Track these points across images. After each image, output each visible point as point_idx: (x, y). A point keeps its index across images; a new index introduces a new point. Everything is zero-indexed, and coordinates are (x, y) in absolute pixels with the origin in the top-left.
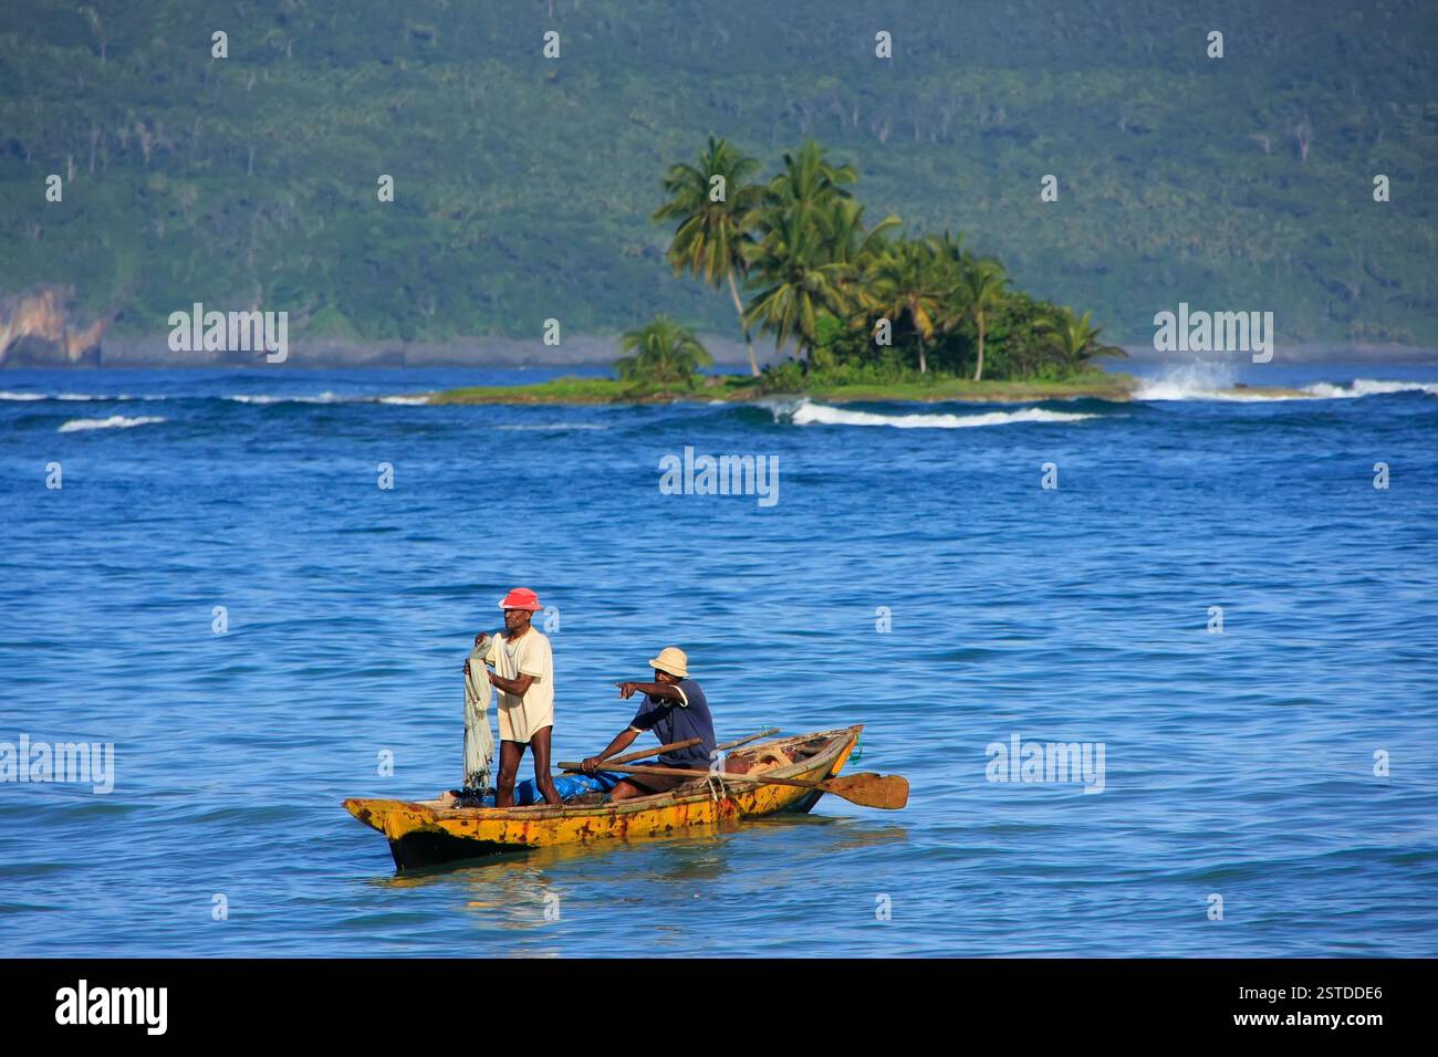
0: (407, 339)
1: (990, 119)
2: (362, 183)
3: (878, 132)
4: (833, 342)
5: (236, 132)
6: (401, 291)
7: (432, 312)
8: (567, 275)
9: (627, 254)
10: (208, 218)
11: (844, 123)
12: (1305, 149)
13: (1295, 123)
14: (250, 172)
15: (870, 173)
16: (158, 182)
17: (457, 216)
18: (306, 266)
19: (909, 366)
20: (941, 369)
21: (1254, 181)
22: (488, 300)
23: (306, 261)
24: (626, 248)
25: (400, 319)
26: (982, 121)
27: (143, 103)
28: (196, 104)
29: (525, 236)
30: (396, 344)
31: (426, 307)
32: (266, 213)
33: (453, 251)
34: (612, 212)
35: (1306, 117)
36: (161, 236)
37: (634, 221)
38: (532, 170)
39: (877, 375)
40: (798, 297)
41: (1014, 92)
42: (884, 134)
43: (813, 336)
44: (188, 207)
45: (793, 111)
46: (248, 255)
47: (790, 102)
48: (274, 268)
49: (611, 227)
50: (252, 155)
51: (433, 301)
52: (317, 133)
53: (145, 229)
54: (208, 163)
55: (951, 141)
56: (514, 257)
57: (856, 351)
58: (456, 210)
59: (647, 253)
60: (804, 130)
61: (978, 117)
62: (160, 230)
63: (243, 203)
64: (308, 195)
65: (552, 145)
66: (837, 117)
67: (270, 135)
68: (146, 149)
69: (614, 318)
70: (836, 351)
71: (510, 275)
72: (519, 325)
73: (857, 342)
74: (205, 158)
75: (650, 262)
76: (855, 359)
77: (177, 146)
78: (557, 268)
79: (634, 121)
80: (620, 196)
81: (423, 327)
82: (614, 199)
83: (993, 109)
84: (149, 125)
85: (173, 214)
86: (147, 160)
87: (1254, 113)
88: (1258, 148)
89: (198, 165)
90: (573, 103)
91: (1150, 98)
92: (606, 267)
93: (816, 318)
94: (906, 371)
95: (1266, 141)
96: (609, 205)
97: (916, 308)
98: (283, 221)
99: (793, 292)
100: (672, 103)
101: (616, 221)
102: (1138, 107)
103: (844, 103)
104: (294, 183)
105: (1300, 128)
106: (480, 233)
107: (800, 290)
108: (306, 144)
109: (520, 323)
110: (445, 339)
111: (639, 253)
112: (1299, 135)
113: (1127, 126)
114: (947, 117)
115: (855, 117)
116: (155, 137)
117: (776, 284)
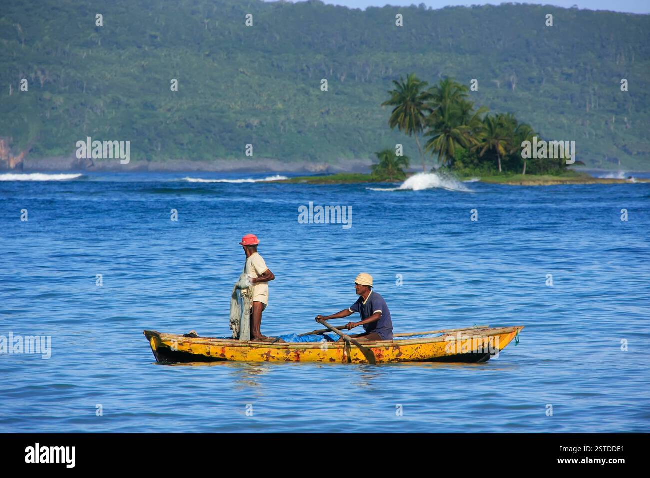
0: (149, 160)
1: (386, 72)
2: (130, 97)
3: (341, 78)
4: (462, 159)
5: (79, 75)
6: (147, 141)
7: (159, 149)
8: (215, 135)
9: (239, 127)
10: (68, 110)
11: (327, 74)
12: (514, 86)
13: (510, 75)
14: (84, 91)
15: (337, 94)
16: (47, 95)
17: (169, 110)
18: (108, 130)
19: (494, 169)
20: (508, 170)
21: (494, 99)
22: (182, 145)
23: (108, 129)
24: (239, 124)
25: (147, 152)
26: (383, 73)
27: (40, 63)
28: (62, 64)
29: (198, 119)
30: (144, 163)
31: (157, 148)
32: (92, 108)
33: (168, 124)
34: (233, 109)
35: (514, 73)
36: (48, 118)
37: (241, 113)
38: (200, 92)
39: (481, 172)
40: (448, 140)
41: (396, 62)
42: (343, 78)
43: (454, 156)
44: (60, 106)
45: (306, 68)
46: (84, 126)
47: (304, 65)
48: (95, 131)
49: (233, 116)
50: (85, 85)
51: (160, 145)
52: (112, 76)
53: (42, 115)
54: (67, 88)
55: (370, 82)
56: (193, 128)
57: (472, 162)
58: (169, 108)
59: (247, 126)
60: (310, 76)
61: (381, 72)
62: (48, 115)
63: (82, 104)
64: (109, 101)
65: (207, 82)
66: (324, 72)
67: (93, 77)
68: (42, 82)
69: (234, 153)
70: (464, 162)
71: (192, 135)
72: (195, 155)
73: (473, 158)
74: (65, 86)
75: (249, 130)
76: (471, 166)
77: (55, 81)
78: (210, 132)
79: (241, 72)
80: (235, 103)
81: (156, 156)
82: (233, 104)
83: (387, 69)
84: (43, 72)
85: (53, 109)
86: (42, 87)
87: (493, 72)
88: (495, 85)
89: (63, 89)
90: (216, 65)
91: (451, 65)
92: (231, 132)
93: (455, 148)
94: (493, 171)
95: (498, 82)
96: (231, 106)
97: (498, 145)
98: (99, 112)
99: (446, 138)
100: (256, 65)
101: (234, 113)
102: (446, 68)
103: (327, 66)
104: (103, 96)
105: (512, 78)
106: (179, 118)
107: (448, 137)
108: (107, 81)
109: (195, 154)
110: (164, 161)
111: (244, 126)
112: (512, 80)
113: (442, 76)
114: (369, 72)
115: (331, 71)
116: (45, 77)
117: (438, 135)
